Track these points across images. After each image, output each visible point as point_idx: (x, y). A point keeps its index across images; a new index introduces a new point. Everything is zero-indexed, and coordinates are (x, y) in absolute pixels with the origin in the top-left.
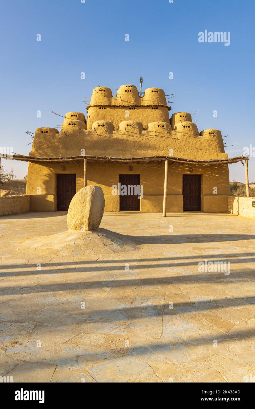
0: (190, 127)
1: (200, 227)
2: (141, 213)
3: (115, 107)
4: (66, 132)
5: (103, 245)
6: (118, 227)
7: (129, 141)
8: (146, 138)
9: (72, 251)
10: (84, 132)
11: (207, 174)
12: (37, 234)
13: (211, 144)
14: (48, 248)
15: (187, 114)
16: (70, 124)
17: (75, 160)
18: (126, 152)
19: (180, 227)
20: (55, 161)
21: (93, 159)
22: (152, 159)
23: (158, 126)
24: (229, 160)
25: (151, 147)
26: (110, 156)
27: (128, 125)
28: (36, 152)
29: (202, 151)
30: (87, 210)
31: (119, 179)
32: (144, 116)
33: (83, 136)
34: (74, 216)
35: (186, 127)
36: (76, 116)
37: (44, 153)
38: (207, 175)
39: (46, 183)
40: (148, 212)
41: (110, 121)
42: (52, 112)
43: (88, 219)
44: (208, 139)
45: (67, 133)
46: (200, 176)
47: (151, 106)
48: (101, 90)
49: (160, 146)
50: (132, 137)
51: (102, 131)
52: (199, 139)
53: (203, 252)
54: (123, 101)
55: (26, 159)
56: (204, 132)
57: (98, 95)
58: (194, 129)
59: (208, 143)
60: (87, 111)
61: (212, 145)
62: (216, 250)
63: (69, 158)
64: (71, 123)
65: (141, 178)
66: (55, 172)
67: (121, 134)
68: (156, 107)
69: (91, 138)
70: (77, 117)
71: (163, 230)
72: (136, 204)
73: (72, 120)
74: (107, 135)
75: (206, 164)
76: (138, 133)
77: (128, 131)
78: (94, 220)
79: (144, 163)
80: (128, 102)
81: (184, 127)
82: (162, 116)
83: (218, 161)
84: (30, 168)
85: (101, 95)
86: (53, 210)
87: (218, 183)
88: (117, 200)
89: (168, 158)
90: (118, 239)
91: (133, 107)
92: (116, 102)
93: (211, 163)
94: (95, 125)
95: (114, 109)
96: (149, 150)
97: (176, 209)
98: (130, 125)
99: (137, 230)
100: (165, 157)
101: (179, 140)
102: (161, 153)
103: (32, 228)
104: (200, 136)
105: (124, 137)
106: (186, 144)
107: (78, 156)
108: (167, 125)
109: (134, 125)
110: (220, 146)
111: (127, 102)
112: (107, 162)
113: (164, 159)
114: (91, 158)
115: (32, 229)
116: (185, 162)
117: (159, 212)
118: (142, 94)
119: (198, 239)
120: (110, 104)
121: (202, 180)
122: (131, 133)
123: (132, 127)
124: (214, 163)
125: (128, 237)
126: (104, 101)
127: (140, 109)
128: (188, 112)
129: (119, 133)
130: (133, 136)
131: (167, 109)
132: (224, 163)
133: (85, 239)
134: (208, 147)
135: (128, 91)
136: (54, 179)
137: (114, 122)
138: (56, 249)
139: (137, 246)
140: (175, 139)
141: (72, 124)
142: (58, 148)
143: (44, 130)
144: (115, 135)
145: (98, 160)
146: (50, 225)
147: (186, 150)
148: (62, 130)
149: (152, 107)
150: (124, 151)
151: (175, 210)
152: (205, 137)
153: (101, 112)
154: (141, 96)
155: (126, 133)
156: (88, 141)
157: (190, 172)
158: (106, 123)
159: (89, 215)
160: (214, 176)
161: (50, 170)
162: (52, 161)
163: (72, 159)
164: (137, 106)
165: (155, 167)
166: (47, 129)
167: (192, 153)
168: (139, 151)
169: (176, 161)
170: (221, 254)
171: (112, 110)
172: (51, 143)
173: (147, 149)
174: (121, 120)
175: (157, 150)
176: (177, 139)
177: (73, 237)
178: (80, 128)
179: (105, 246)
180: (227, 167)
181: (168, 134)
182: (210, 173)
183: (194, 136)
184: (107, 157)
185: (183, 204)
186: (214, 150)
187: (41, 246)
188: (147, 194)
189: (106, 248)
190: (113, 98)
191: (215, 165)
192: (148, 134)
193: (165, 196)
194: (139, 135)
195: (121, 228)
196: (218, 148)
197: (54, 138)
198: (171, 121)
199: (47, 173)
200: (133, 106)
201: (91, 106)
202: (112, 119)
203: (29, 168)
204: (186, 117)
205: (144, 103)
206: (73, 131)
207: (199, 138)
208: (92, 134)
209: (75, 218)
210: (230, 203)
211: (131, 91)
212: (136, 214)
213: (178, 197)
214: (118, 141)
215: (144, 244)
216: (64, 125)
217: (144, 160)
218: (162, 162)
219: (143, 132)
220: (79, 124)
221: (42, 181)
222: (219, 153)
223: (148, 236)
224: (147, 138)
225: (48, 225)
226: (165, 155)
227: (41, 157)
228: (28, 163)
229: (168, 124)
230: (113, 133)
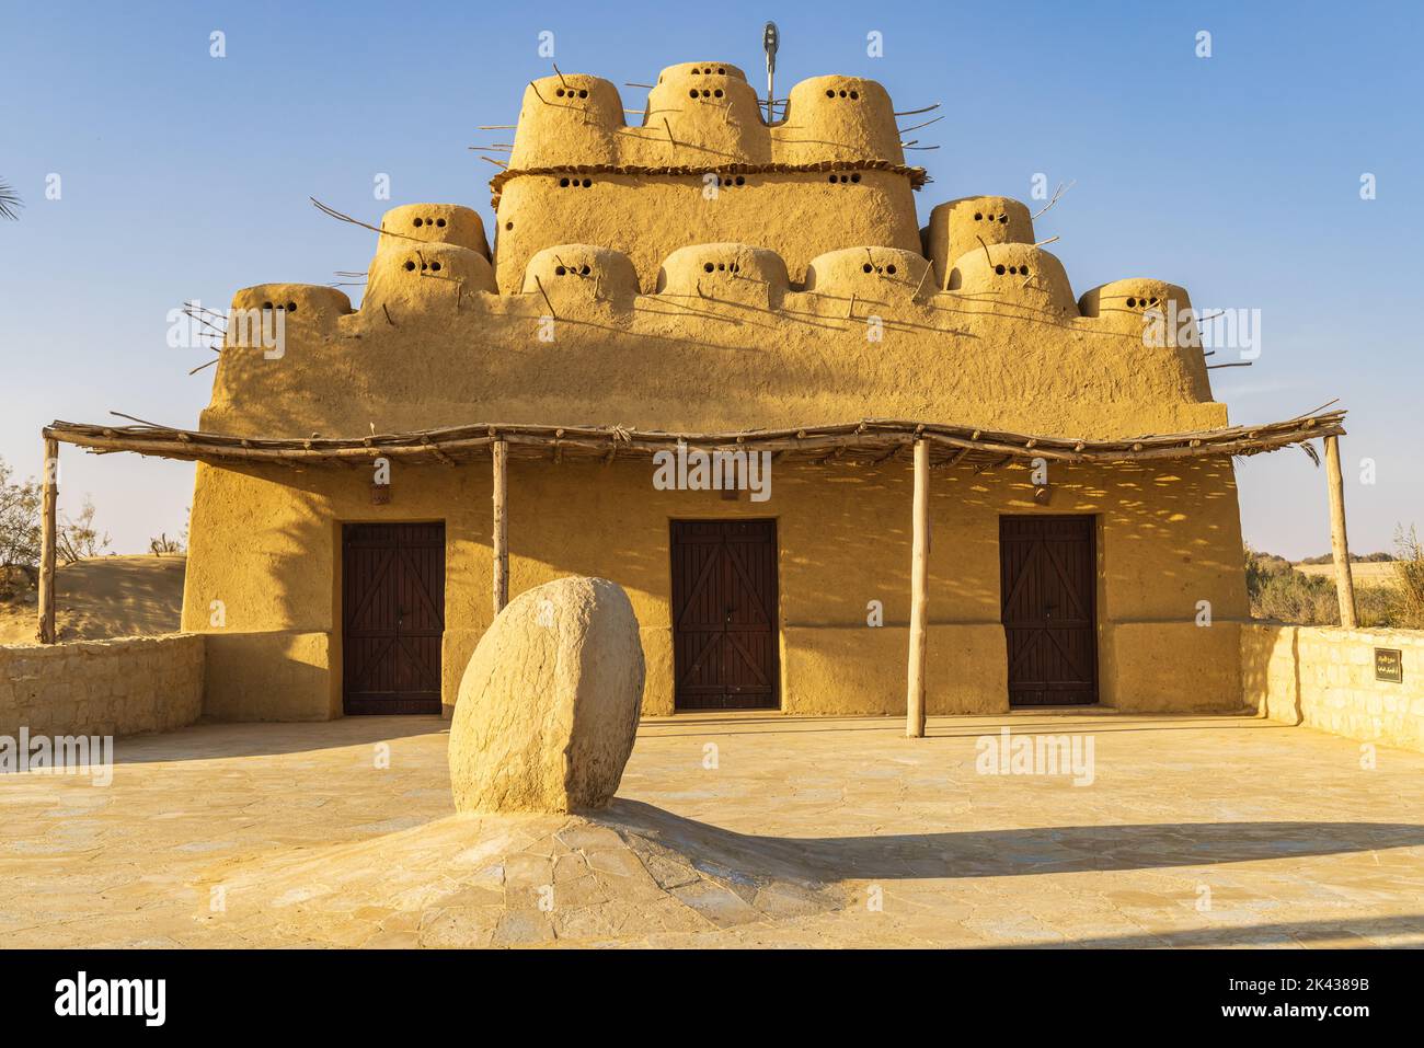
0: (1032, 272)
1: (1119, 788)
2: (786, 718)
3: (637, 175)
4: (392, 304)
5: (650, 885)
6: (688, 794)
7: (718, 347)
8: (807, 332)
9: (494, 922)
10: (483, 302)
11: (1122, 510)
12: (279, 840)
13: (1139, 356)
14: (363, 905)
15: (1008, 205)
16: (410, 266)
17: (444, 453)
18: (702, 402)
19: (1014, 788)
20: (339, 457)
21: (539, 440)
22: (846, 437)
23: (867, 269)
24: (1243, 437)
25: (830, 375)
26: (626, 425)
27: (709, 268)
28: (234, 414)
29: (1096, 390)
30: (559, 704)
31: (668, 544)
32: (792, 218)
33: (478, 326)
34: (493, 739)
35: (1007, 272)
36: (441, 223)
37: (276, 418)
38: (1128, 514)
39: (286, 570)
40: (828, 714)
41: (616, 247)
42: (318, 205)
43: (568, 751)
44: (1124, 329)
45: (398, 311)
46: (1088, 524)
47: (827, 166)
48: (567, 91)
49: (880, 373)
50: (733, 328)
51: (577, 299)
52: (1080, 334)
53: (1173, 917)
54: (681, 144)
55: (191, 447)
56: (1103, 293)
57: (549, 115)
58: (1051, 281)
59: (1123, 352)
60: (494, 196)
61: (1147, 362)
62: (1236, 905)
63: (417, 442)
64: (416, 260)
65: (782, 536)
66: (333, 513)
67: (676, 310)
68: (849, 174)
69: (525, 335)
70: (445, 230)
71: (931, 807)
72: (761, 676)
73: (419, 246)
74: (603, 316)
75: (1117, 459)
76: (765, 305)
77: (711, 299)
78: (596, 755)
79: (801, 458)
80: (708, 147)
81: (1000, 270)
82: (880, 220)
83: (1186, 443)
84: (203, 494)
85: (568, 118)
86: (328, 712)
87: (1187, 559)
88: (661, 653)
89: (927, 429)
90: (721, 856)
91: (734, 176)
92: (642, 152)
93: (1148, 455)
94: (541, 265)
95: (636, 186)
96: (820, 392)
97: (970, 697)
98: (722, 268)
99: (795, 807)
100: (909, 428)
101: (974, 336)
102: (887, 407)
103: (241, 806)
104: (1080, 319)
105: (694, 326)
106: (1011, 357)
107: (461, 430)
108: (911, 263)
109: (741, 264)
110: (1187, 366)
111: (702, 148)
112: (611, 457)
113: (905, 438)
114: (528, 440)
115: (244, 814)
116: (1018, 450)
117: (884, 713)
118: (775, 108)
119: (1126, 848)
120: (615, 160)
121: (1099, 543)
122: (728, 306)
123: (731, 274)
124: (1164, 453)
125: (763, 842)
126: (583, 149)
127: (770, 185)
128: (1013, 197)
129: (667, 308)
130: (737, 322)
131: (906, 181)
132: (1210, 456)
133: (555, 859)
134: (1123, 372)
135: (707, 94)
136: (331, 551)
137: (636, 254)
138: (412, 914)
139: (826, 890)
140: (955, 332)
141: (425, 267)
142: (347, 388)
143: (275, 297)
144: (646, 319)
145: (564, 448)
146: (333, 789)
147: (1014, 386)
148: (369, 298)
149: (827, 175)
150: (693, 401)
151: (965, 702)
152: (1107, 321)
153: (569, 204)
154: (771, 118)
155: (702, 305)
156: (508, 350)
157: (1037, 500)
158: (599, 258)
159: (569, 732)
160: (1162, 522)
161: (308, 502)
162: (325, 458)
163: (429, 447)
164: (755, 171)
165: (855, 480)
166: (291, 292)
167: (1045, 403)
168: (769, 398)
169: (969, 445)
170: (1267, 921)
171: (624, 189)
172: (314, 363)
173: (811, 385)
174: (671, 239)
175: (865, 392)
176: (966, 333)
177: (490, 848)
178: (465, 285)
179: (663, 894)
180: (1229, 473)
181: (919, 307)
182: (1138, 508)
183: (1050, 319)
184: (611, 430)
185: (1005, 669)
186: (1155, 388)
187: (325, 899)
188: (819, 622)
189: (670, 903)
190: (626, 130)
191: (1164, 466)
192: (815, 309)
193: (915, 630)
194: (768, 318)
195: (707, 800)
196: (1175, 374)
197: (331, 337)
198: (929, 243)
199: (293, 517)
200: (733, 168)
201: (515, 173)
202: (627, 238)
203: (197, 493)
204: (1003, 220)
205: (786, 151)
206: (429, 300)
207: (1078, 326)
208: (523, 314)
209: (493, 746)
210: (1252, 663)
211: (718, 94)
212: (766, 727)
213: (977, 631)
214: (661, 351)
215: (855, 881)
216: (381, 274)
217: (805, 446)
218: (893, 453)
219: (790, 299)
220: (458, 266)
221: (266, 560)
222: (1182, 406)
223: (862, 839)
224: (812, 332)
225: (321, 789)
226: (906, 417)
227: (259, 435)
228: (194, 468)
229: (916, 256)
230: (633, 309)
